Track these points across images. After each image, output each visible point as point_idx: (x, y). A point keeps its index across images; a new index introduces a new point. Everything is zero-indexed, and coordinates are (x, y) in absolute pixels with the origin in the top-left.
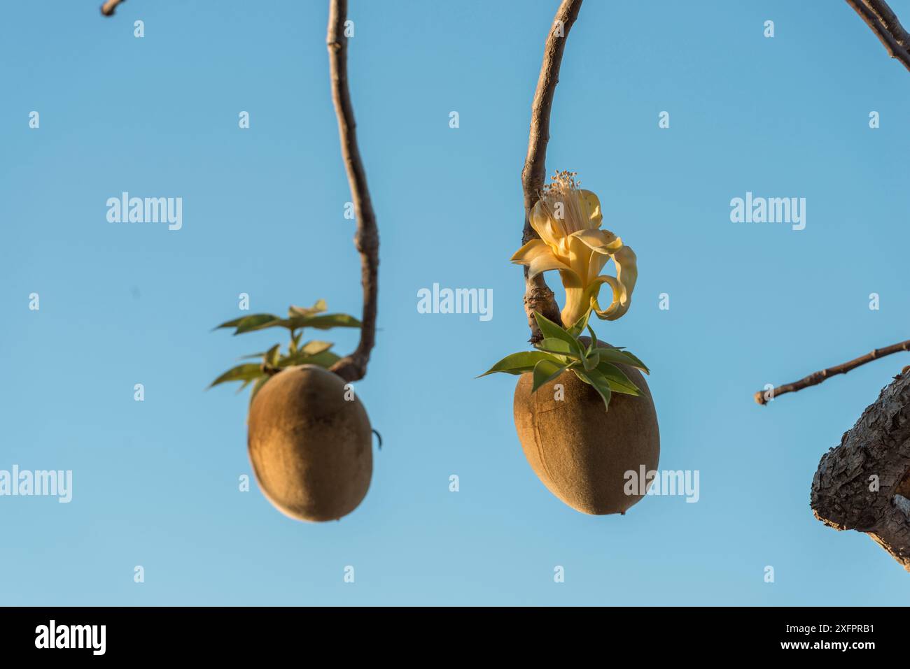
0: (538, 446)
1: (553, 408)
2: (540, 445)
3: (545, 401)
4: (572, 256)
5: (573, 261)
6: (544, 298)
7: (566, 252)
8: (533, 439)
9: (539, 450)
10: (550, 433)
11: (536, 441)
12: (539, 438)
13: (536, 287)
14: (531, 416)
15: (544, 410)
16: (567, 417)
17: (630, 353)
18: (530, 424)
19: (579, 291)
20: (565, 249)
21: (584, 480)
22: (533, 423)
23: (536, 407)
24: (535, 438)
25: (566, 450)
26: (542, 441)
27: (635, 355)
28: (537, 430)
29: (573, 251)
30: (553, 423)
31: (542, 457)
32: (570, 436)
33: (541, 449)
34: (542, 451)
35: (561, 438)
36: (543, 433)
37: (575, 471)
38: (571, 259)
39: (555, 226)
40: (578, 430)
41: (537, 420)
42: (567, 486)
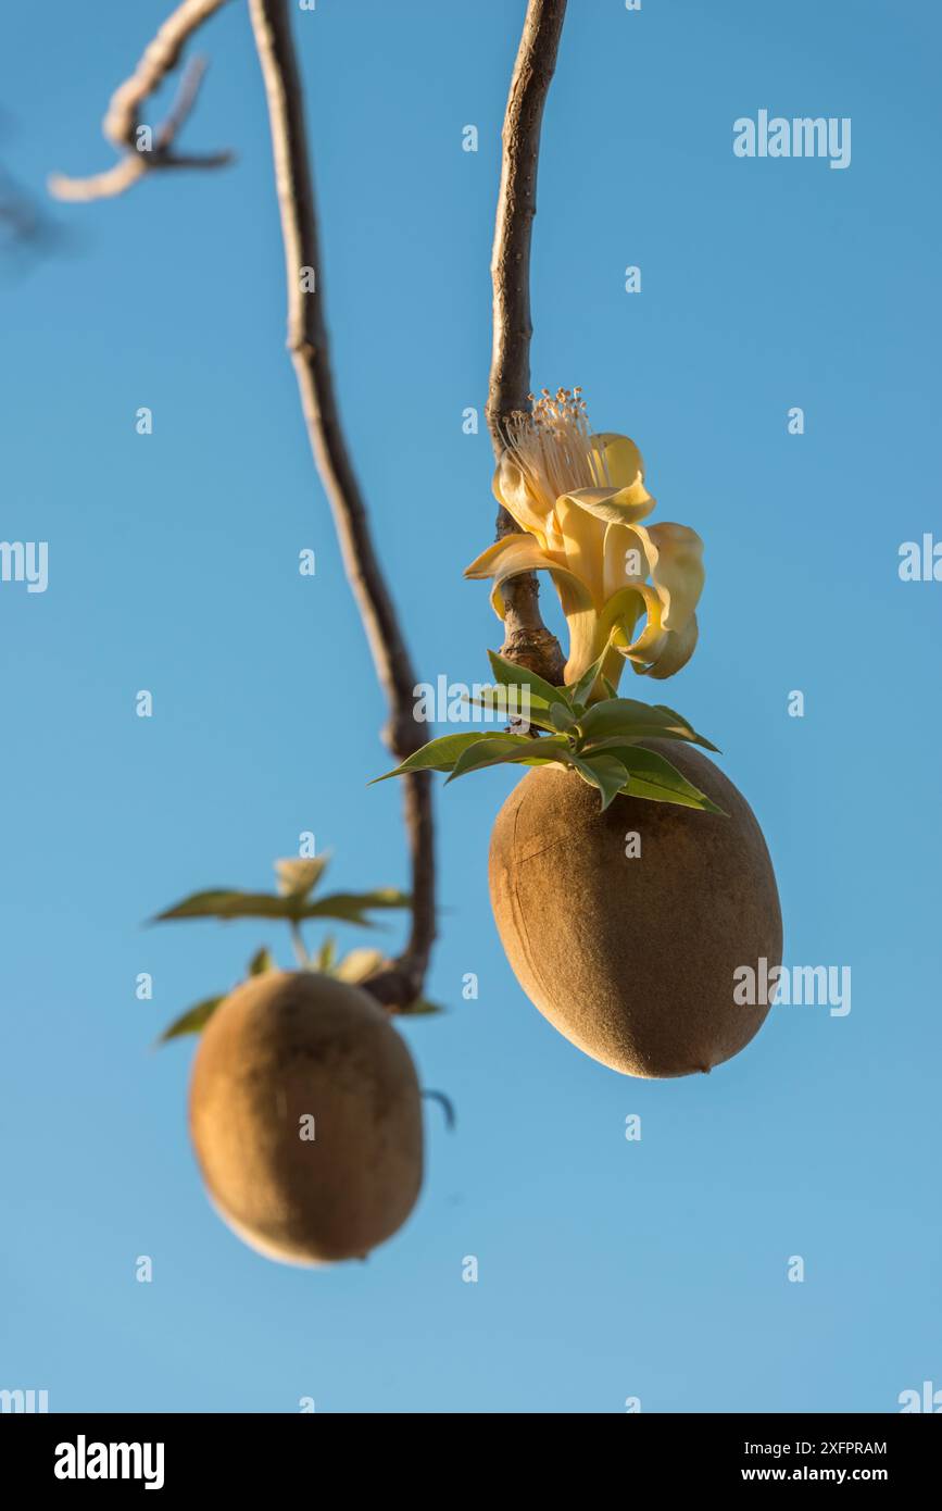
0: (519, 933)
1: (541, 848)
2: (522, 930)
3: (527, 839)
4: (571, 547)
5: (574, 556)
6: (535, 646)
7: (560, 542)
8: (510, 920)
9: (521, 939)
10: (537, 900)
11: (515, 923)
12: (519, 914)
13: (520, 628)
14: (506, 875)
15: (525, 857)
16: (565, 863)
17: (665, 707)
18: (504, 892)
19: (589, 616)
20: (555, 532)
21: (607, 989)
22: (509, 887)
23: (512, 854)
24: (514, 916)
25: (566, 929)
26: (525, 919)
27: (672, 708)
28: (516, 900)
29: (570, 535)
30: (542, 878)
31: (528, 951)
32: (572, 899)
33: (525, 937)
34: (526, 944)
35: (556, 907)
36: (525, 904)
37: (586, 972)
38: (568, 553)
39: (533, 488)
40: (587, 887)
41: (515, 879)
42: (578, 1009)
